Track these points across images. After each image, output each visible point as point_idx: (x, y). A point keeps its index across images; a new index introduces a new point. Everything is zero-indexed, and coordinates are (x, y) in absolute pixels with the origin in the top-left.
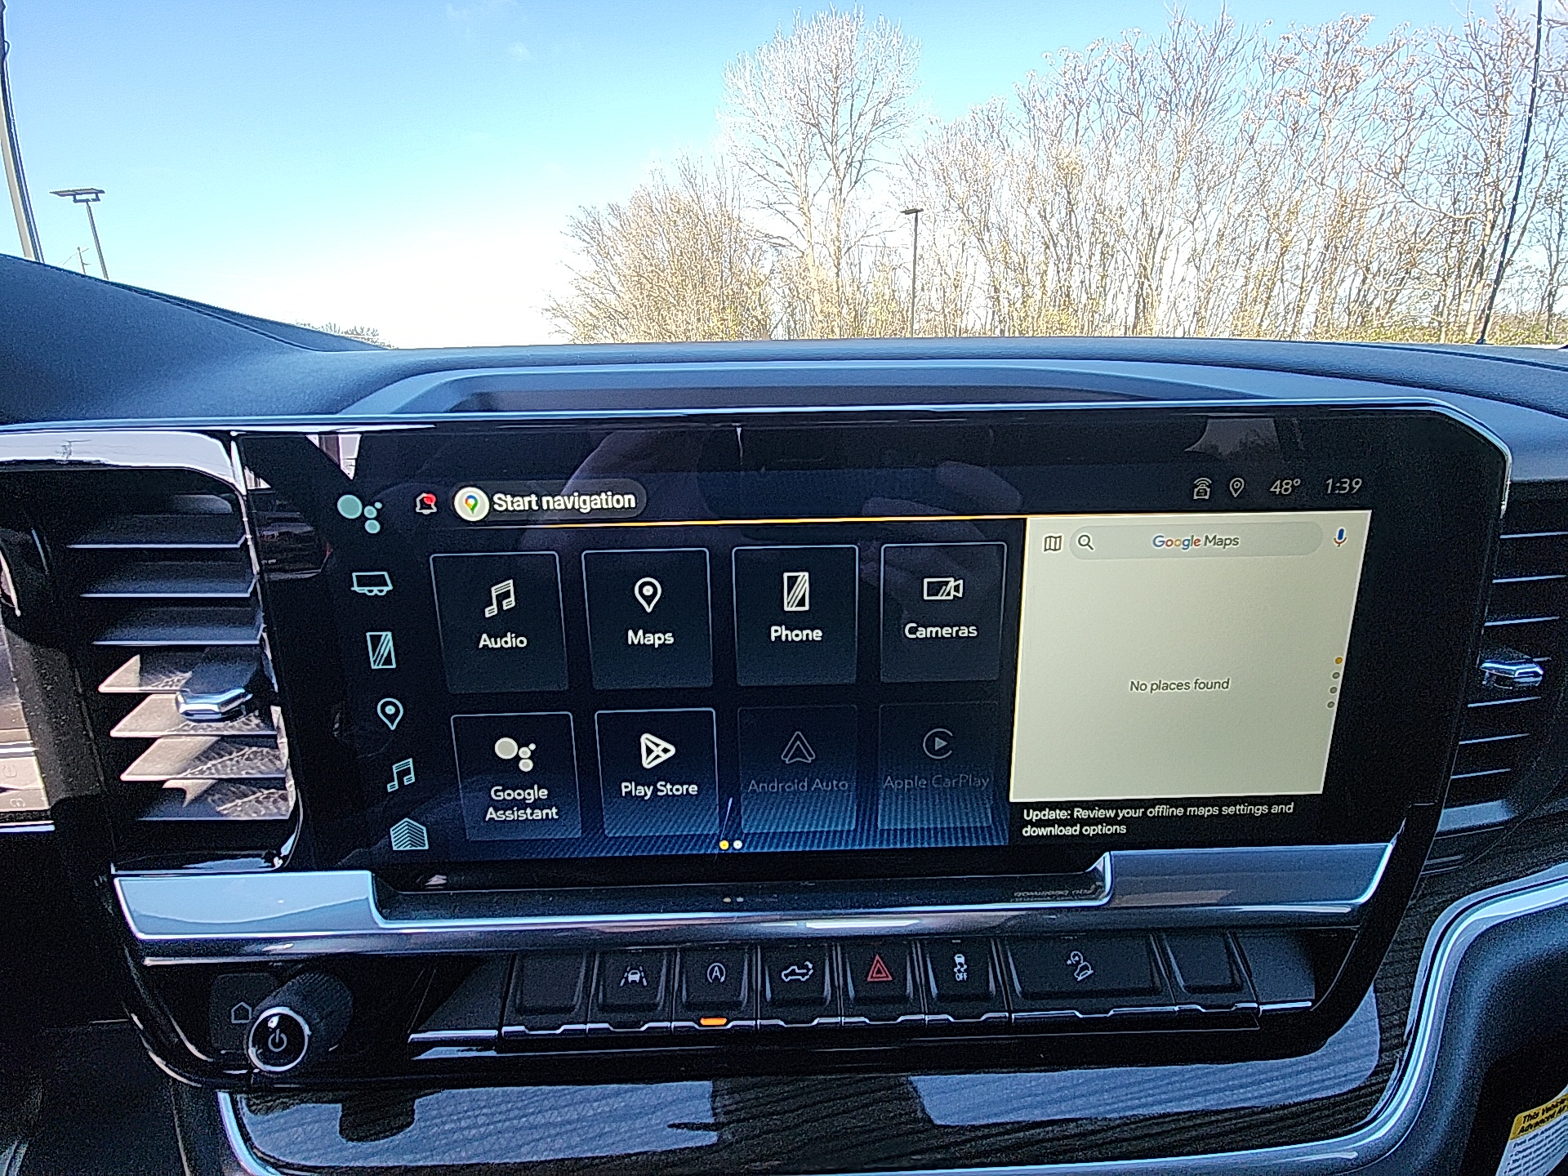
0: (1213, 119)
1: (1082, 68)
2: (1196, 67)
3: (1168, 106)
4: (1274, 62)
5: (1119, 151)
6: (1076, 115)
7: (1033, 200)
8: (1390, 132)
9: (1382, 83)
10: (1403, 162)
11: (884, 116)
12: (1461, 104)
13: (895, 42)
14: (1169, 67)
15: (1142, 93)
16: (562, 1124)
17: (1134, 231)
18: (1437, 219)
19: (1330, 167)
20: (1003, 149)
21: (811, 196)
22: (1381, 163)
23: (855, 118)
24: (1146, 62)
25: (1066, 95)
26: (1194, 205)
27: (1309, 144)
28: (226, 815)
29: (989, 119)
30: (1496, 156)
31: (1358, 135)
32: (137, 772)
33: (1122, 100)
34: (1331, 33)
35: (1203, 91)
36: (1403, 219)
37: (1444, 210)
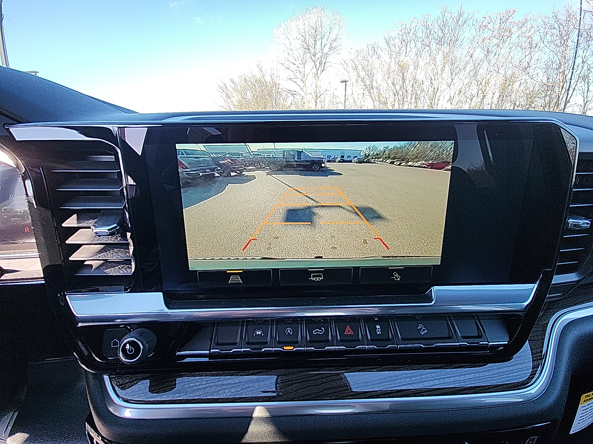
0: (457, 48)
1: (408, 28)
2: (451, 28)
3: (440, 43)
4: (480, 27)
5: (422, 59)
6: (406, 46)
7: (389, 78)
8: (524, 53)
9: (521, 35)
10: (528, 64)
11: (334, 46)
12: (551, 42)
13: (338, 18)
14: (441, 28)
15: (430, 38)
16: (234, 384)
17: (427, 89)
18: (541, 85)
19: (501, 66)
20: (379, 58)
21: (306, 76)
22: (520, 65)
23: (323, 47)
24: (432, 27)
25: (402, 38)
26: (450, 80)
27: (493, 57)
28: (108, 273)
29: (373, 47)
30: (564, 62)
31: (512, 54)
32: (75, 257)
33: (423, 41)
34: (502, 16)
35: (453, 37)
36: (528, 85)
37: (544, 82)
